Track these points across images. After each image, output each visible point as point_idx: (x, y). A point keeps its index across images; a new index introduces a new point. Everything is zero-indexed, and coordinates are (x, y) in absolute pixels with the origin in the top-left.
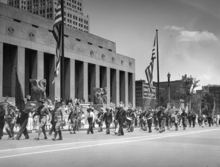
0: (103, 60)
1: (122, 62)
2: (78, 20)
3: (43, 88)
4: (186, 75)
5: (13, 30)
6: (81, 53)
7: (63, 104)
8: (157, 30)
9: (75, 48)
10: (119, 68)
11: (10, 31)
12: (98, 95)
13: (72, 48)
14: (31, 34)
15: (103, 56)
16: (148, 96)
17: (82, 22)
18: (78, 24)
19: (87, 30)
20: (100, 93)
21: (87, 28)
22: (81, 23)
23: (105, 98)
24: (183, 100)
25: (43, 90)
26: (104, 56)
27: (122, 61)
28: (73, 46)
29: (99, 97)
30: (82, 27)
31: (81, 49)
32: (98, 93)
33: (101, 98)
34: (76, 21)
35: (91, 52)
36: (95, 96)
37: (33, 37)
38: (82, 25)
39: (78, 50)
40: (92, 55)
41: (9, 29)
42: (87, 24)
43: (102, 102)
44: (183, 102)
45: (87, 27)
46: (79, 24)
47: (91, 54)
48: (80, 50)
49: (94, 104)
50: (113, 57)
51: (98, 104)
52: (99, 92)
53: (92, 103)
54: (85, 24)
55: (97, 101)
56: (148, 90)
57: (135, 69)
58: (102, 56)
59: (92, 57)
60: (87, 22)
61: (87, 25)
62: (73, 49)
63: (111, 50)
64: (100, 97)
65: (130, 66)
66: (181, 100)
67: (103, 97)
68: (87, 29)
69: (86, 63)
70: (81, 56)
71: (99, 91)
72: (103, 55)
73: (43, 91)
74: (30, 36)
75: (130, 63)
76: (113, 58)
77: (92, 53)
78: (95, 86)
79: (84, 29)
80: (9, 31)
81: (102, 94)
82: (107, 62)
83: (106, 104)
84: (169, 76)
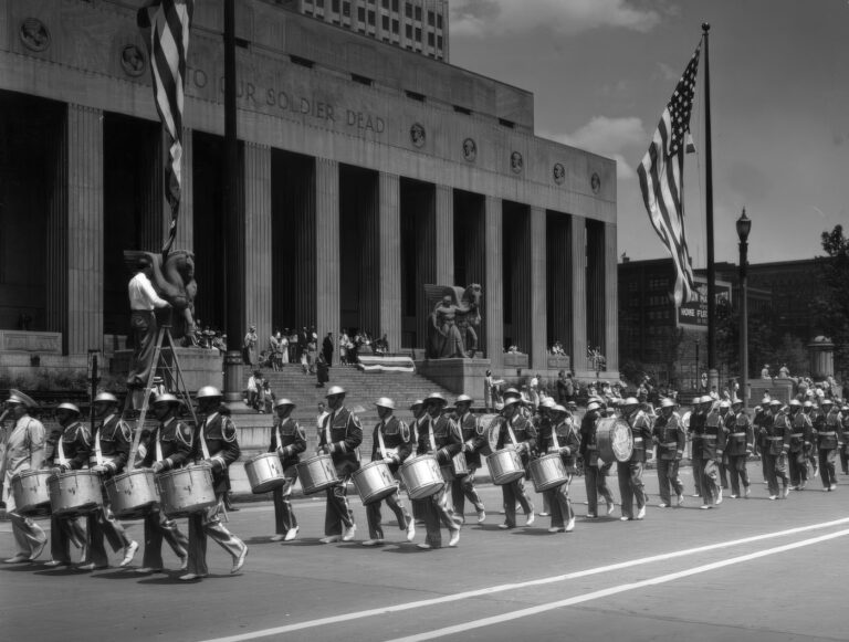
0: (470, 163)
1: (558, 174)
2: (403, 12)
3: (180, 288)
4: (838, 229)
5: (43, 31)
6: (369, 132)
7: (234, 360)
8: (706, 28)
9: (340, 111)
10: (541, 197)
11: (31, 37)
12: (442, 316)
13: (323, 114)
14: (132, 52)
15: (469, 148)
16: (699, 321)
17: (419, 18)
18: (403, 30)
19: (439, 53)
20: (452, 308)
21: (441, 42)
22: (417, 24)
23: (471, 329)
24: (827, 340)
25: (179, 299)
26: (474, 148)
27: (556, 169)
28: (329, 106)
29: (447, 327)
30: (419, 38)
31: (365, 117)
32: (442, 308)
33: (456, 331)
34: (394, 16)
35: (413, 132)
36: (431, 320)
37: (140, 65)
38: (419, 31)
39: (351, 120)
40: (418, 144)
41: (24, 28)
42: (440, 26)
43: (462, 350)
44: (826, 349)
45: (440, 38)
46: (409, 28)
47: (415, 140)
48: (361, 124)
49: (427, 357)
50: (513, 150)
51: (442, 356)
52: (446, 305)
53: (420, 352)
54: (431, 29)
55: (438, 345)
56: (699, 294)
57: (615, 203)
58: (465, 147)
59: (417, 150)
60: (440, 18)
61: (439, 32)
62: (330, 116)
63: (509, 124)
64: (451, 326)
65: (596, 190)
66: (820, 338)
67: (464, 323)
68: (440, 46)
69: (390, 176)
70: (370, 147)
71: (448, 298)
72: (469, 143)
73: (182, 302)
74: (125, 56)
75: (593, 179)
76: (517, 156)
77: (417, 133)
78: (433, 279)
79: (428, 50)
80: (26, 34)
81: (458, 314)
82: (490, 172)
83: (485, 357)
84: (745, 228)
